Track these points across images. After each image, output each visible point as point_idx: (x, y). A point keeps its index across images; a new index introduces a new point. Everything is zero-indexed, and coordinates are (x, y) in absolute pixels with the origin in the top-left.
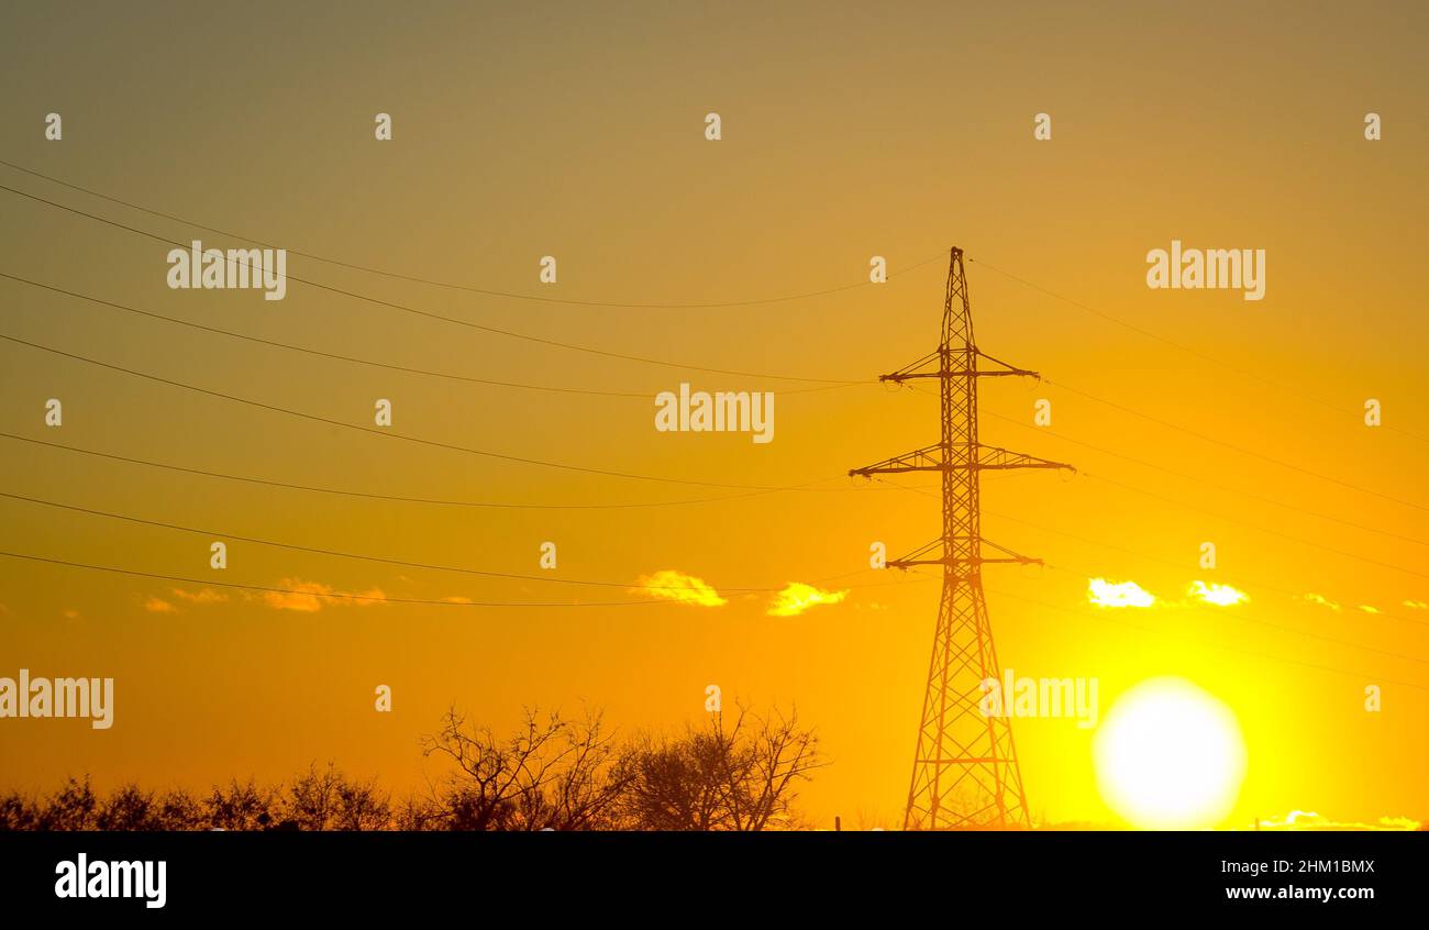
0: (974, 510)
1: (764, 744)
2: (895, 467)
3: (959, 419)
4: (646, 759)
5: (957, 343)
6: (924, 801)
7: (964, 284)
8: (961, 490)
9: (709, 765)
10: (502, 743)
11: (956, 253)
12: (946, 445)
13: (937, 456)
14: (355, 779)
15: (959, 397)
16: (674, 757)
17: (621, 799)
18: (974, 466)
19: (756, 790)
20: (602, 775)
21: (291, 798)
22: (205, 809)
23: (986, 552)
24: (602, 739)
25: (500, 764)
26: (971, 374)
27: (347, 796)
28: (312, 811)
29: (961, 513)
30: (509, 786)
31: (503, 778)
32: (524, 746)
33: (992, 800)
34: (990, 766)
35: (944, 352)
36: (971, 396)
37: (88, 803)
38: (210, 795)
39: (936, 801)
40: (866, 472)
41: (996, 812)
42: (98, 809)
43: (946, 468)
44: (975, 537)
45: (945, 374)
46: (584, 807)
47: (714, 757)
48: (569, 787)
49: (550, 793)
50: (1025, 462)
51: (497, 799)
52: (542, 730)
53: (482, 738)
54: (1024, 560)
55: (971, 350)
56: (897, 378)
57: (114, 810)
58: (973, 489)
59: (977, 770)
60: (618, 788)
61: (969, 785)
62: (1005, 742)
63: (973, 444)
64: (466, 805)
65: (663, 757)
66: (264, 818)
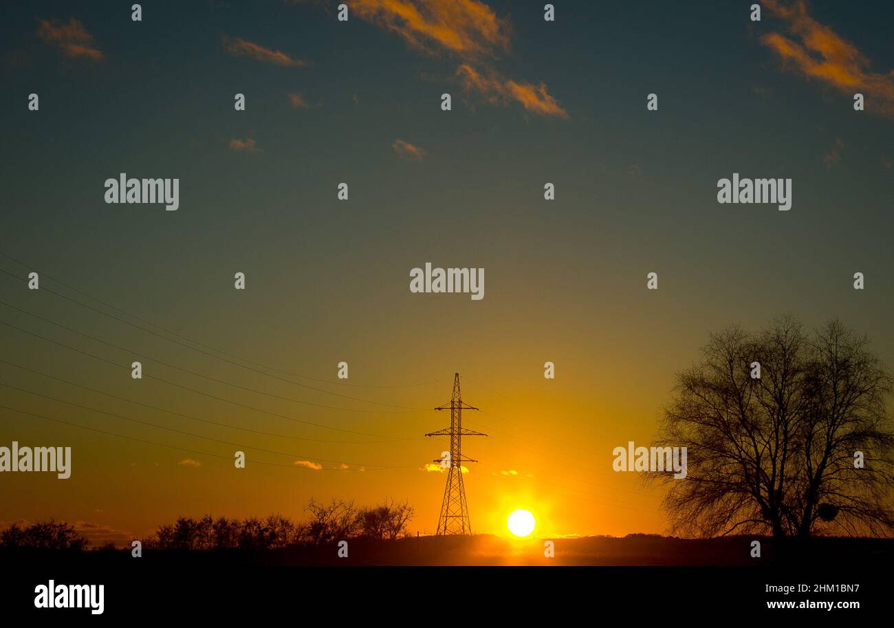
0: (459, 446)
1: (399, 510)
2: (438, 434)
3: (456, 421)
4: (366, 514)
5: (456, 400)
6: (442, 527)
7: (459, 384)
8: (456, 441)
9: (383, 516)
10: (326, 508)
11: (457, 375)
12: (452, 428)
13: (450, 431)
14: (285, 516)
15: (456, 415)
16: (373, 513)
17: (358, 525)
18: (460, 434)
19: (396, 523)
20: (353, 517)
21: (266, 522)
22: (243, 524)
23: (462, 458)
24: (353, 508)
25: (325, 514)
26: (460, 408)
27: (282, 521)
28: (272, 525)
29: (456, 447)
30: (327, 520)
31: (326, 518)
32: (332, 509)
33: (461, 528)
34: (461, 518)
35: (453, 402)
36: (460, 414)
37: (211, 521)
38: (245, 520)
39: (446, 527)
40: (430, 435)
41: (462, 531)
42: (213, 523)
43: (452, 434)
44: (459, 454)
45: (453, 408)
46: (348, 527)
47: (384, 514)
48: (344, 521)
49: (338, 522)
50: (474, 433)
51: (324, 524)
52: (337, 505)
53: (320, 507)
54: (473, 461)
55: (460, 402)
56: (439, 409)
57: (218, 524)
58: (459, 440)
59: (457, 519)
60: (357, 521)
61: (455, 523)
62: (465, 512)
63: (460, 428)
64: (315, 525)
65: (370, 513)
66: (259, 527)
